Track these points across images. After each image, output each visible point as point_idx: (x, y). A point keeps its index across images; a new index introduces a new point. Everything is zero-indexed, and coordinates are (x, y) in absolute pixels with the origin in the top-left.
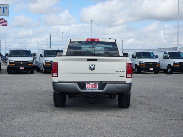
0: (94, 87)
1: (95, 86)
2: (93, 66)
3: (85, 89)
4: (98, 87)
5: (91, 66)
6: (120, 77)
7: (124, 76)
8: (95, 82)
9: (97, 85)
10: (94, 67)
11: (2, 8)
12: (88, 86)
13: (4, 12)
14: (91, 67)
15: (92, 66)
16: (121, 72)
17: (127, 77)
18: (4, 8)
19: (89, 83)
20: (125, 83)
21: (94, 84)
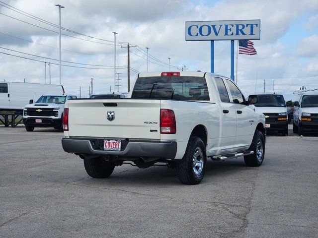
0: (114, 146)
1: (116, 145)
2: (113, 114)
3: (103, 150)
4: (120, 147)
5: (109, 114)
6: (151, 131)
7: (156, 131)
8: (117, 139)
9: (119, 143)
10: (112, 116)
11: (249, 26)
12: (107, 145)
13: (252, 33)
14: (109, 116)
15: (111, 113)
16: (150, 123)
17: (161, 133)
18: (252, 26)
19: (109, 140)
20: (158, 141)
21: (115, 141)
